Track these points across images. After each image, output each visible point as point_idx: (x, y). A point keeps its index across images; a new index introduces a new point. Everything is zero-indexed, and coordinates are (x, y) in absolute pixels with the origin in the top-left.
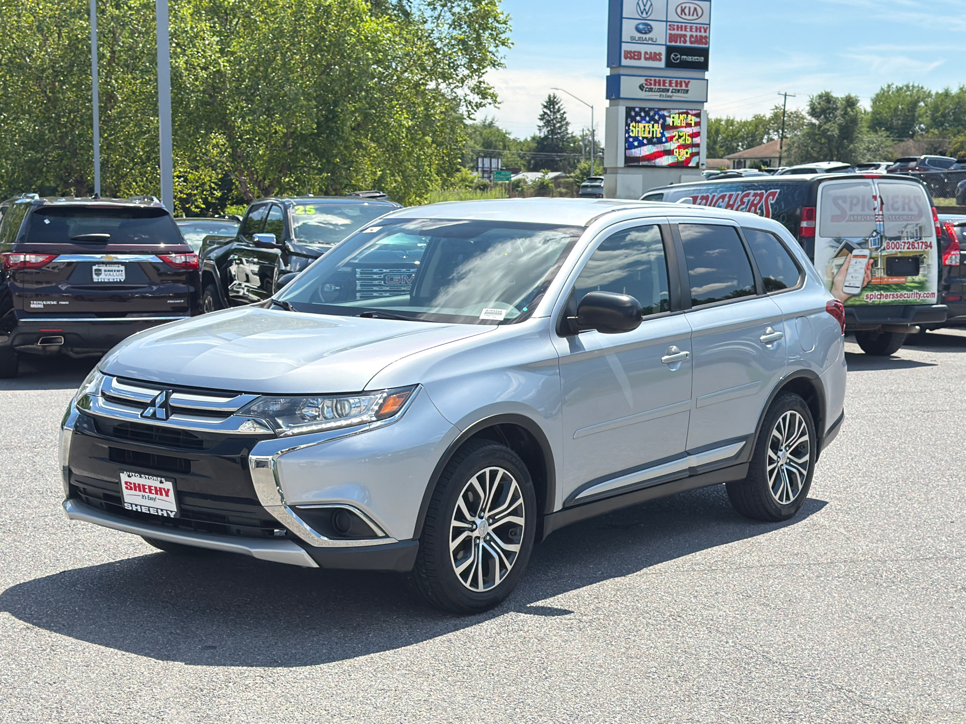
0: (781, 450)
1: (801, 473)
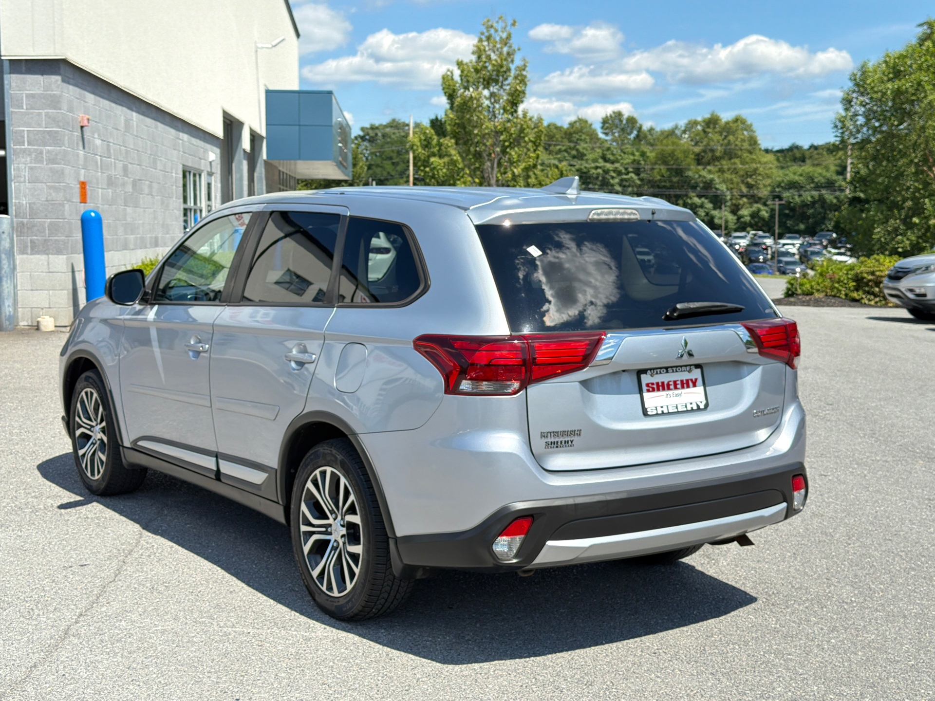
0: (343, 536)
1: (310, 524)
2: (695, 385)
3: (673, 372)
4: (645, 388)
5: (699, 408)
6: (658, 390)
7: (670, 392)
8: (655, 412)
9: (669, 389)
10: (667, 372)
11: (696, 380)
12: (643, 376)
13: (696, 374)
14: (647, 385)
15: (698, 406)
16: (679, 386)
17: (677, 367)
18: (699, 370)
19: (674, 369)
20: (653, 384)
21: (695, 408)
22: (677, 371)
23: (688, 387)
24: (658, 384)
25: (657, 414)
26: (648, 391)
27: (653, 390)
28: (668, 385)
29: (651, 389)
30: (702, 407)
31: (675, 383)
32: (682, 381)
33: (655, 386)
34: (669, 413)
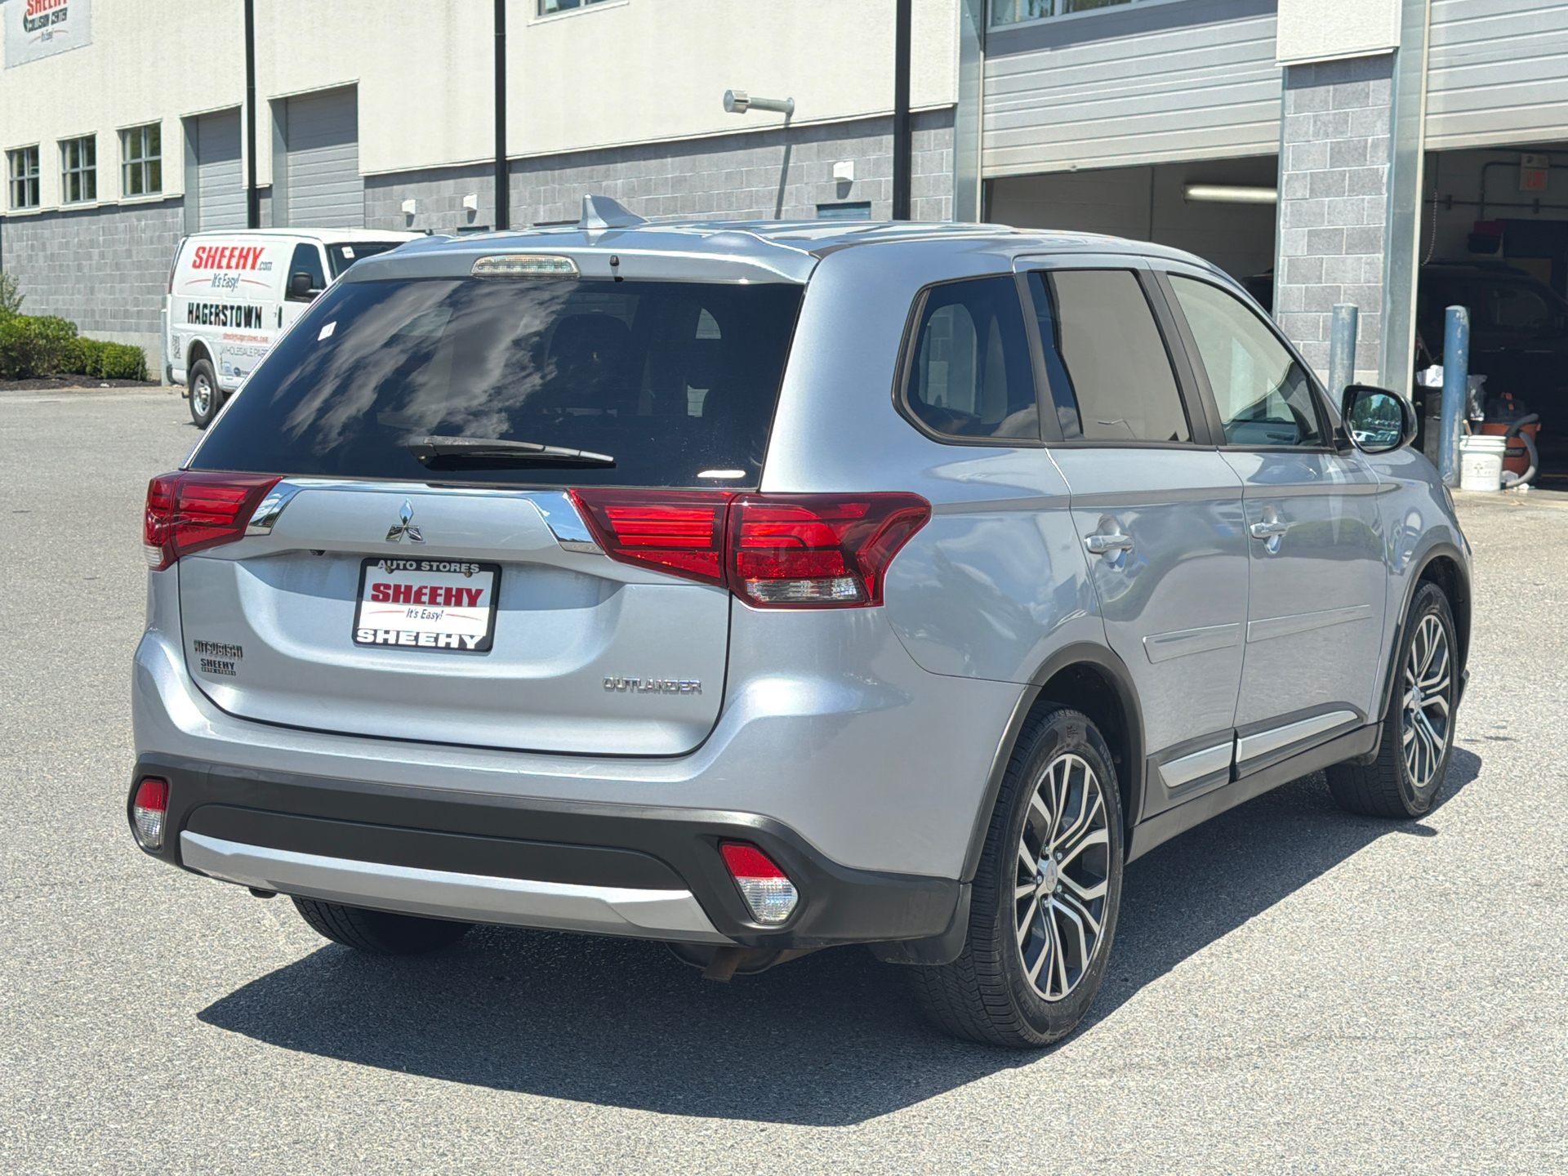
2: (473, 603)
3: (431, 570)
4: (369, 591)
5: (462, 647)
6: (396, 600)
7: (419, 608)
8: (370, 639)
9: (418, 601)
10: (419, 568)
11: (479, 592)
12: (370, 569)
13: (483, 581)
14: (376, 587)
15: (462, 642)
16: (440, 599)
17: (441, 560)
18: (489, 576)
19: (435, 565)
20: (387, 587)
21: (455, 644)
22: (438, 570)
23: (459, 603)
24: (397, 587)
25: (374, 644)
26: (375, 598)
27: (386, 599)
28: (419, 593)
29: (381, 597)
30: (471, 645)
31: (434, 592)
32: (448, 590)
33: (391, 592)
34: (397, 646)
